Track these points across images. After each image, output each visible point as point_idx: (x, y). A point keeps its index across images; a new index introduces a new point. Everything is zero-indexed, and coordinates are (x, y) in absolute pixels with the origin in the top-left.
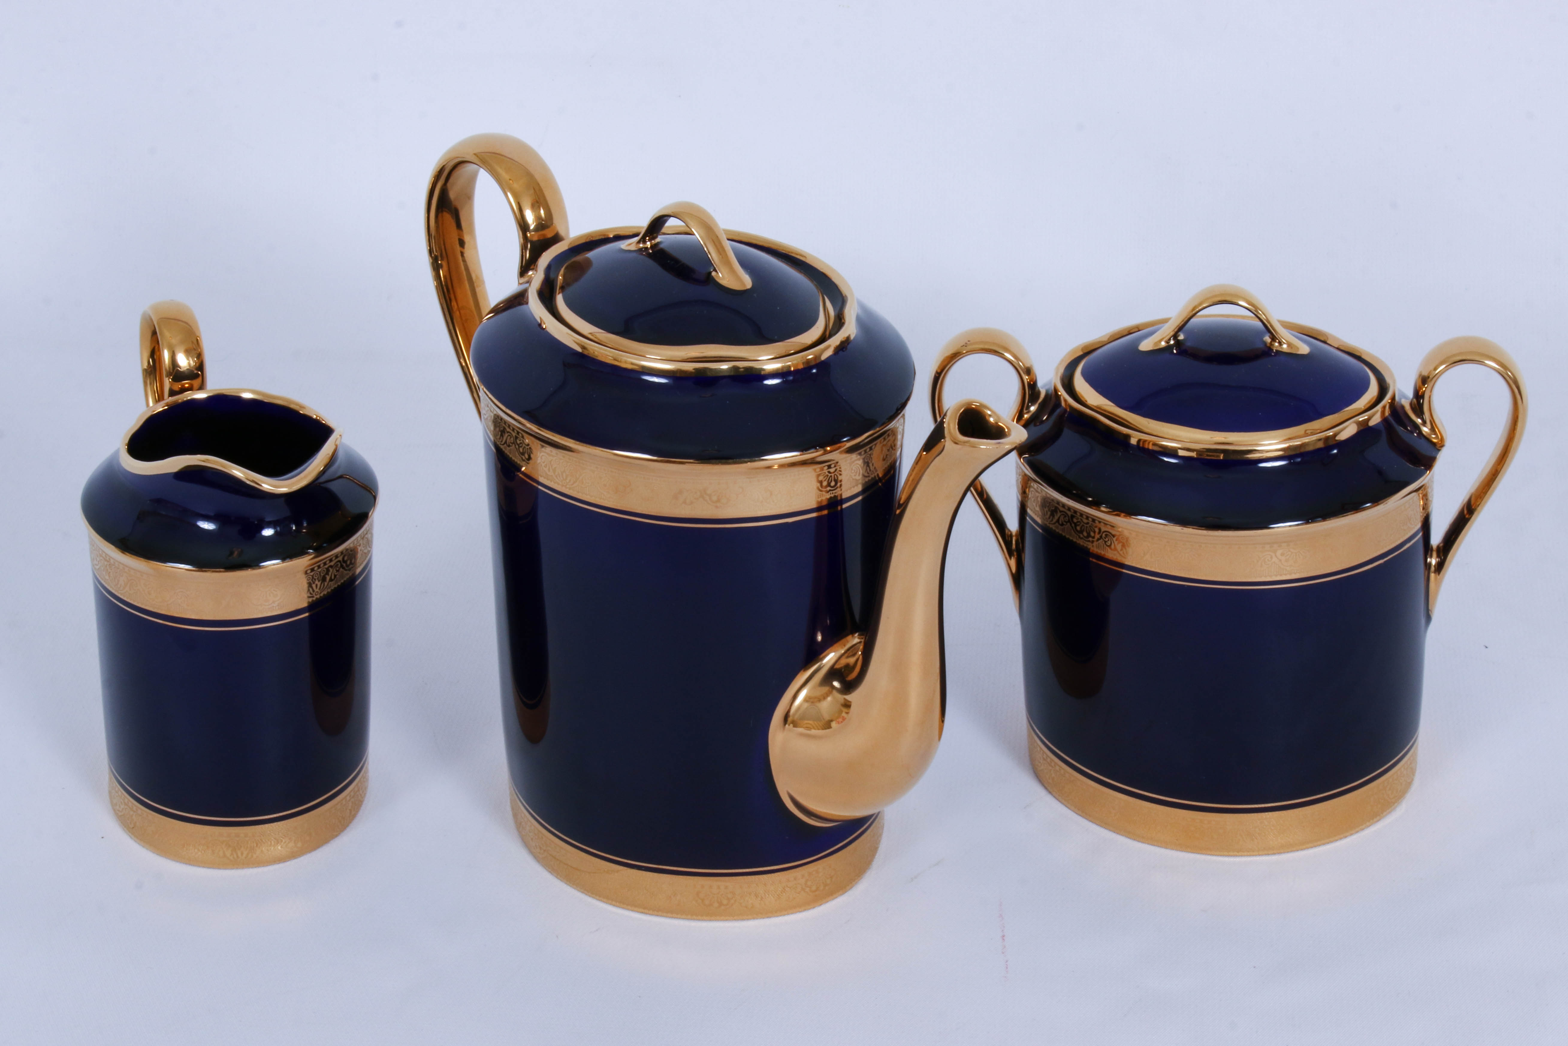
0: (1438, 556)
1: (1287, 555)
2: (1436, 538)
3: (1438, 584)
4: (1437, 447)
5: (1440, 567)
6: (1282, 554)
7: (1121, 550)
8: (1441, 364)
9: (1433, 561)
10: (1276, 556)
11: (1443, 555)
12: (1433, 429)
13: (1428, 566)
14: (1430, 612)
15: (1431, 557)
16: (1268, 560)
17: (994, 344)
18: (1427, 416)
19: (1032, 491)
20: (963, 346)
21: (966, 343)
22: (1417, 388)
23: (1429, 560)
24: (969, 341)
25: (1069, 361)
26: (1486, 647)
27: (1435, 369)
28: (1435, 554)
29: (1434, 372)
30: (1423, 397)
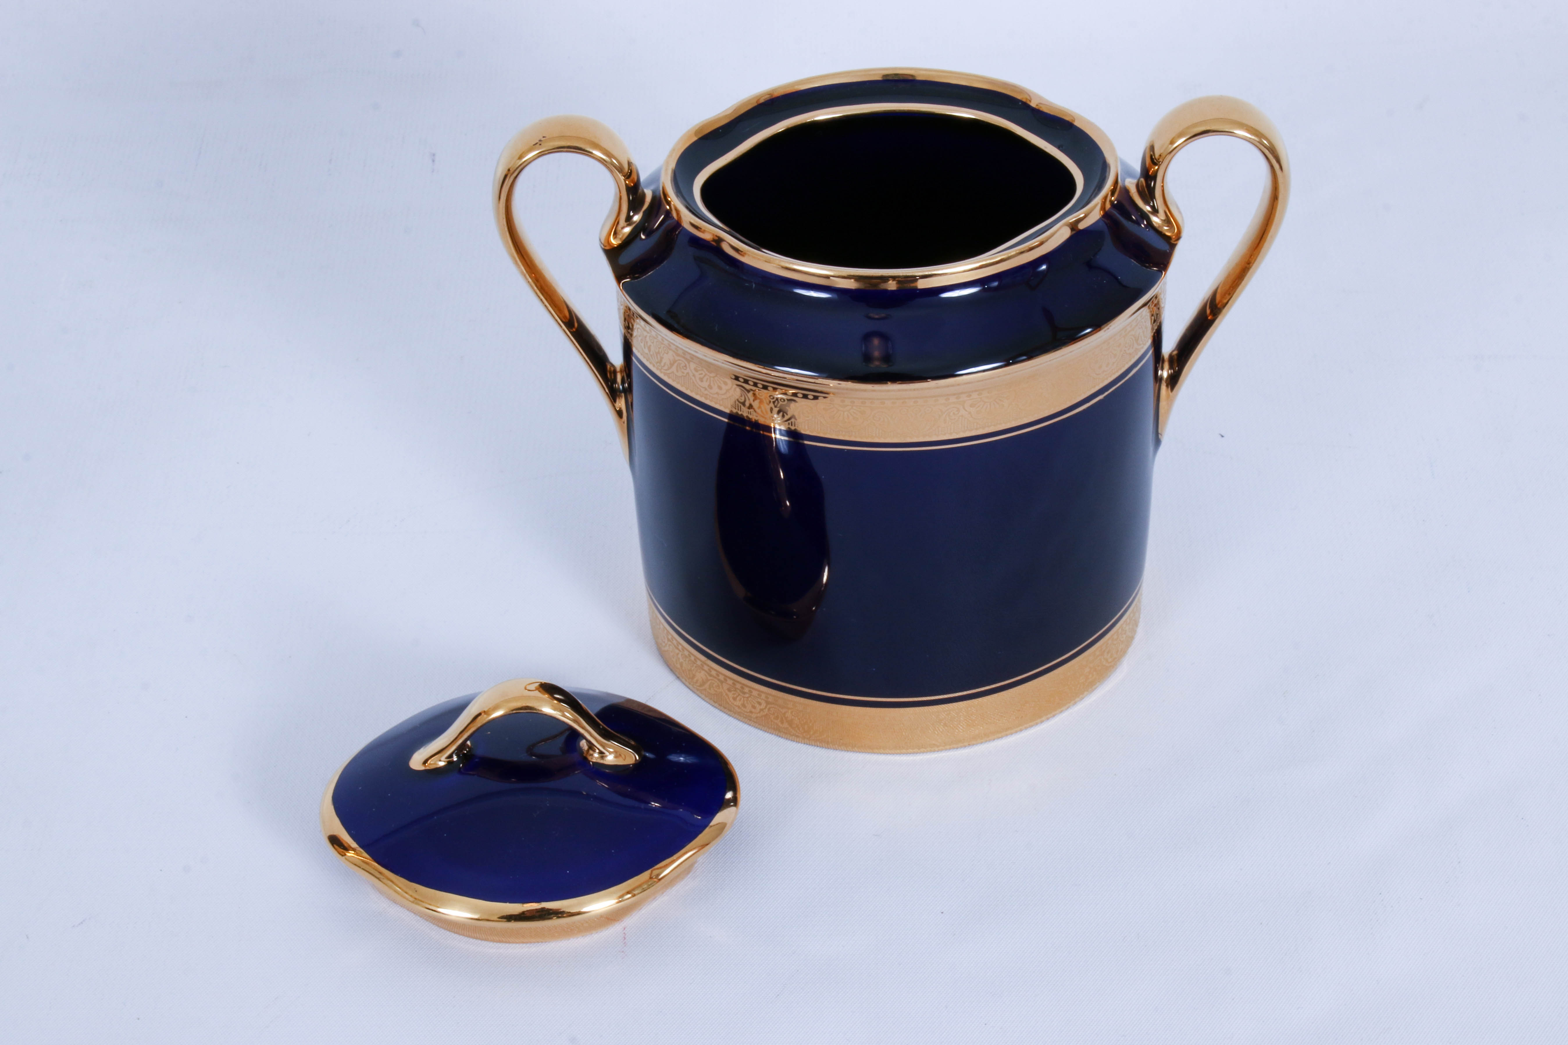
0: (1171, 367)
1: (979, 406)
2: (1169, 346)
3: (1171, 401)
4: (1171, 243)
5: (1173, 381)
6: (971, 406)
7: (759, 407)
8: (1180, 135)
9: (1165, 373)
10: (964, 408)
11: (1178, 366)
12: (1167, 221)
13: (1158, 379)
14: (1160, 436)
15: (1162, 369)
16: (954, 413)
17: (578, 138)
18: (1159, 202)
19: (638, 328)
20: (536, 144)
21: (540, 141)
22: (1147, 166)
23: (1160, 372)
24: (544, 137)
25: (682, 150)
26: (1222, 436)
27: (1172, 143)
28: (1166, 366)
29: (1170, 146)
30: (1154, 177)
